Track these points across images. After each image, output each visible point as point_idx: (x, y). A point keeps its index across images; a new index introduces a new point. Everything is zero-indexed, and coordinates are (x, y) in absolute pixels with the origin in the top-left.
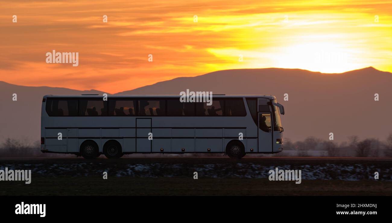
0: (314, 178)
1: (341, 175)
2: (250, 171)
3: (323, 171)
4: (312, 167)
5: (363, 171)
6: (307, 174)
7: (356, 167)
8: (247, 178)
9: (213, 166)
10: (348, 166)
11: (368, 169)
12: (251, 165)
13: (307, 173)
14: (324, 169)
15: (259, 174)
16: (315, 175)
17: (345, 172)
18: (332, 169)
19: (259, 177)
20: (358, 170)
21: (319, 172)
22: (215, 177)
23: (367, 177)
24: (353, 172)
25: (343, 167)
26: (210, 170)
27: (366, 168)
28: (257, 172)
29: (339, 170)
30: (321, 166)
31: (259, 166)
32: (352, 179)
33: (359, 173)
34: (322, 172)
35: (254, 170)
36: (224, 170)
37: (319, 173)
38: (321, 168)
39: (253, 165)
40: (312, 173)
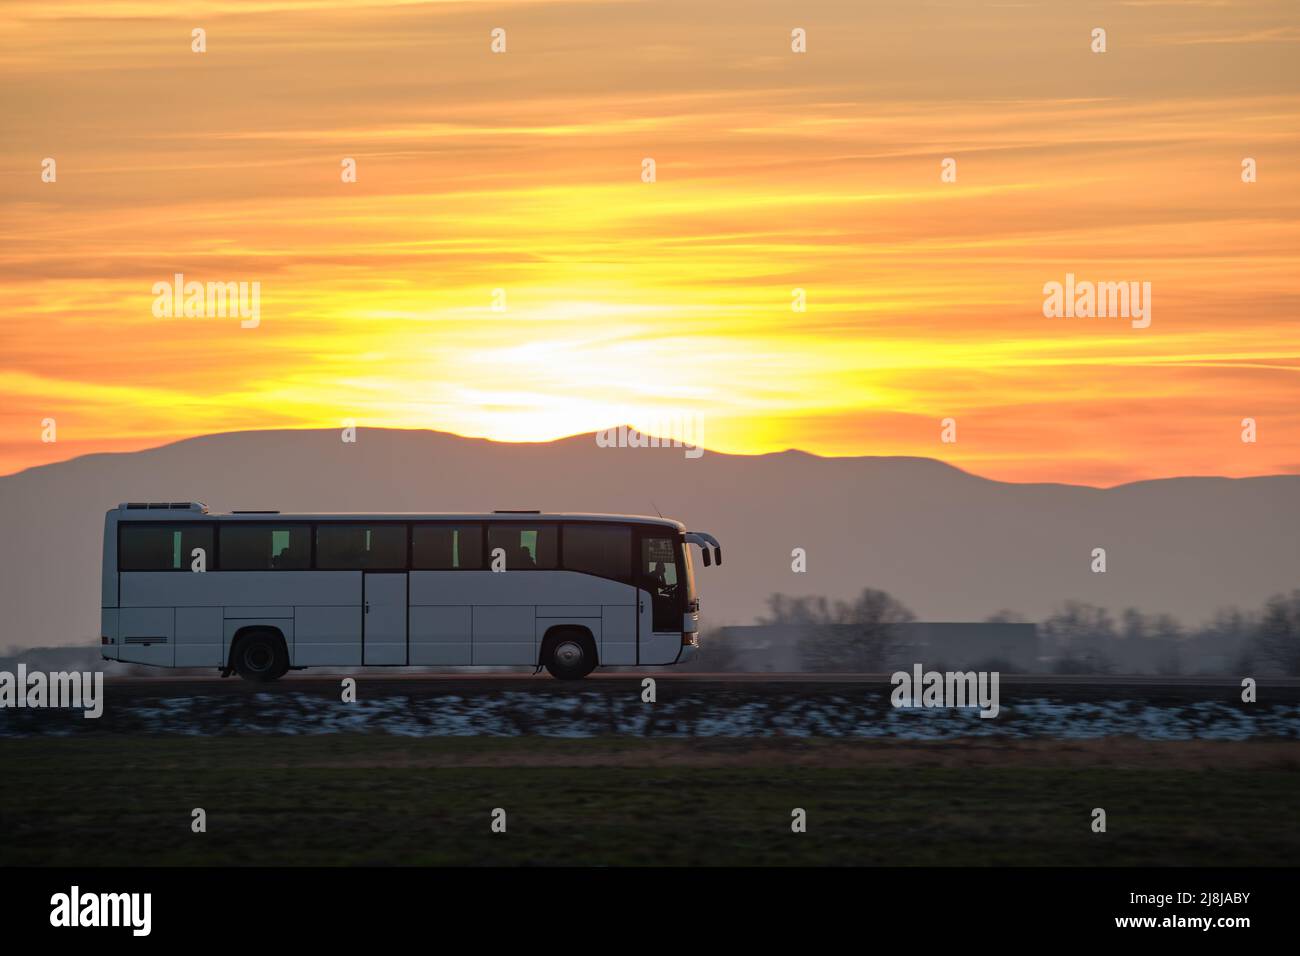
0: (471, 732)
1: (542, 723)
2: (293, 714)
3: (497, 712)
4: (465, 703)
5: (604, 709)
6: (450, 722)
7: (586, 700)
8: (285, 735)
9: (186, 701)
10: (564, 697)
11: (618, 706)
12: (295, 696)
13: (450, 717)
14: (499, 708)
15: (319, 723)
16: (474, 722)
17: (555, 714)
18: (520, 707)
19: (320, 731)
20: (590, 708)
21: (485, 714)
22: (193, 732)
23: (614, 728)
24: (577, 715)
25: (550, 699)
26: (179, 713)
27: (610, 704)
28: (312, 717)
29: (540, 707)
30: (493, 699)
31: (318, 700)
32: (573, 733)
33: (594, 717)
34: (496, 715)
35: (305, 712)
36: (218, 712)
37: (486, 718)
38: (492, 704)
39: (302, 699)
40: (467, 718)
